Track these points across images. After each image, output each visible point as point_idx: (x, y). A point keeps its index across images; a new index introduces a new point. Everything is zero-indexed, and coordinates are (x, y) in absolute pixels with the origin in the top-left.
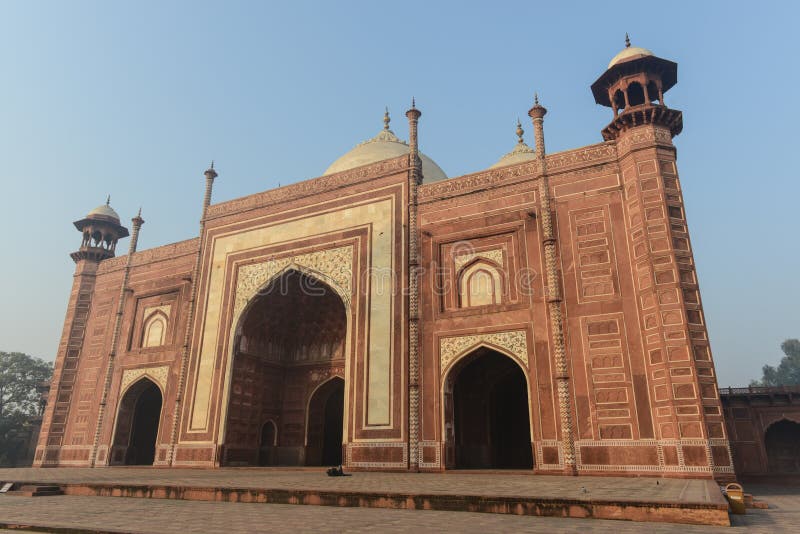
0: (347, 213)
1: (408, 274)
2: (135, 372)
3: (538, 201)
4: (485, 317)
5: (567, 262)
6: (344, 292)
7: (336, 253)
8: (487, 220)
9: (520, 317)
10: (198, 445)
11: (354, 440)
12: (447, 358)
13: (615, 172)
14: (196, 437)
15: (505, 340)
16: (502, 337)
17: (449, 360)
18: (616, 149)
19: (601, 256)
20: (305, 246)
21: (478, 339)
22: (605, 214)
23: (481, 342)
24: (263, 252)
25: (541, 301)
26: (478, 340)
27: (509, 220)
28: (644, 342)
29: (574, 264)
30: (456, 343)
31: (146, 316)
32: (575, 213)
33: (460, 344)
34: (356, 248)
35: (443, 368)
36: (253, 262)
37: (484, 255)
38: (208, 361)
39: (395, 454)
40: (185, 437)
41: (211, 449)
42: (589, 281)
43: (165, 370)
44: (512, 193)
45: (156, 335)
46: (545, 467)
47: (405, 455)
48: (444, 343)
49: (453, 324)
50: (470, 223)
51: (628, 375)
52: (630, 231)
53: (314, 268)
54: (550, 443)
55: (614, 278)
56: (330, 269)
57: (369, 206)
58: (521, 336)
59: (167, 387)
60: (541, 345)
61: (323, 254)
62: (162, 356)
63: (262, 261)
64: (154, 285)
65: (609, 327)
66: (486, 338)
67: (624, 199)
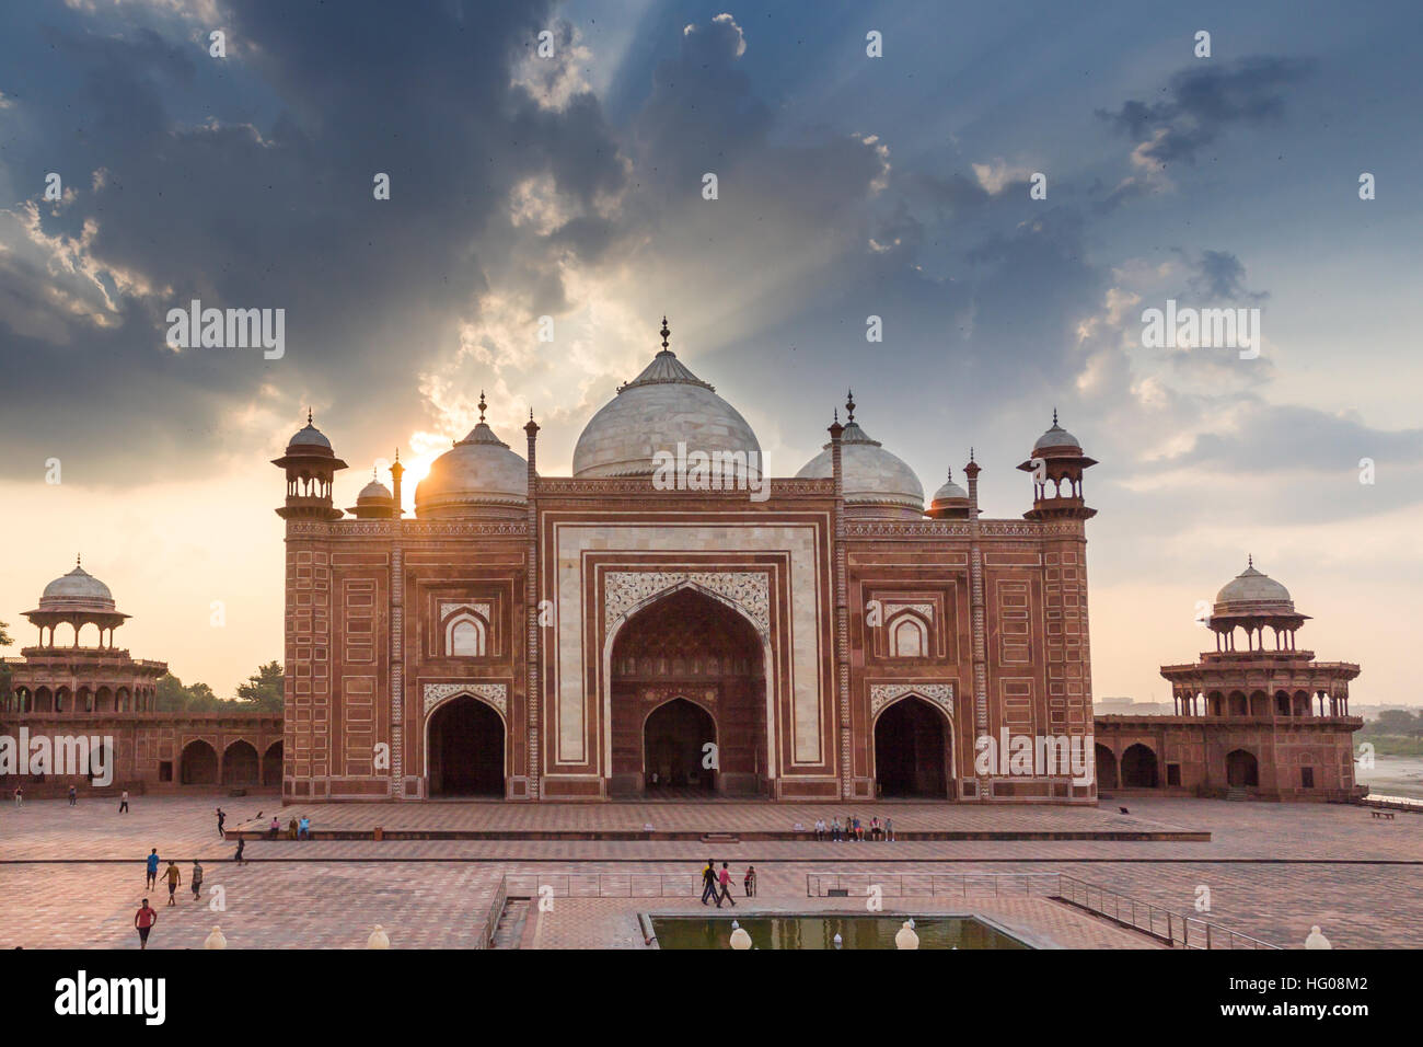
0: (757, 532)
1: (836, 615)
2: (446, 687)
3: (970, 566)
4: (915, 669)
5: (992, 628)
6: (761, 624)
7: (746, 578)
8: (920, 573)
9: (948, 673)
10: (575, 778)
11: (782, 776)
12: (878, 703)
13: (1039, 551)
14: (571, 769)
15: (933, 691)
16: (931, 689)
17: (879, 706)
18: (1042, 530)
19: (1021, 628)
20: (705, 562)
21: (908, 688)
22: (1027, 589)
23: (912, 691)
24: (642, 559)
25: (967, 660)
26: (908, 690)
27: (942, 578)
28: (1048, 703)
29: (997, 630)
30: (887, 690)
31: (444, 614)
32: (1002, 583)
33: (890, 691)
34: (772, 576)
35: (874, 712)
36: (626, 569)
37: (915, 607)
38: (571, 683)
39: (828, 789)
40: (553, 769)
41: (598, 784)
42: (1008, 647)
43: (502, 688)
44: (946, 551)
45: (466, 639)
46: (963, 798)
47: (839, 789)
48: (875, 690)
49: (884, 671)
50: (902, 573)
51: (1033, 728)
52: (1046, 609)
53: (719, 591)
54: (969, 780)
55: (1030, 649)
56: (740, 596)
57: (786, 530)
58: (948, 689)
59: (509, 709)
60: (966, 699)
61: (729, 576)
62: (491, 670)
63: (641, 570)
64: (456, 574)
65: (1022, 688)
66: (915, 687)
67: (1044, 578)
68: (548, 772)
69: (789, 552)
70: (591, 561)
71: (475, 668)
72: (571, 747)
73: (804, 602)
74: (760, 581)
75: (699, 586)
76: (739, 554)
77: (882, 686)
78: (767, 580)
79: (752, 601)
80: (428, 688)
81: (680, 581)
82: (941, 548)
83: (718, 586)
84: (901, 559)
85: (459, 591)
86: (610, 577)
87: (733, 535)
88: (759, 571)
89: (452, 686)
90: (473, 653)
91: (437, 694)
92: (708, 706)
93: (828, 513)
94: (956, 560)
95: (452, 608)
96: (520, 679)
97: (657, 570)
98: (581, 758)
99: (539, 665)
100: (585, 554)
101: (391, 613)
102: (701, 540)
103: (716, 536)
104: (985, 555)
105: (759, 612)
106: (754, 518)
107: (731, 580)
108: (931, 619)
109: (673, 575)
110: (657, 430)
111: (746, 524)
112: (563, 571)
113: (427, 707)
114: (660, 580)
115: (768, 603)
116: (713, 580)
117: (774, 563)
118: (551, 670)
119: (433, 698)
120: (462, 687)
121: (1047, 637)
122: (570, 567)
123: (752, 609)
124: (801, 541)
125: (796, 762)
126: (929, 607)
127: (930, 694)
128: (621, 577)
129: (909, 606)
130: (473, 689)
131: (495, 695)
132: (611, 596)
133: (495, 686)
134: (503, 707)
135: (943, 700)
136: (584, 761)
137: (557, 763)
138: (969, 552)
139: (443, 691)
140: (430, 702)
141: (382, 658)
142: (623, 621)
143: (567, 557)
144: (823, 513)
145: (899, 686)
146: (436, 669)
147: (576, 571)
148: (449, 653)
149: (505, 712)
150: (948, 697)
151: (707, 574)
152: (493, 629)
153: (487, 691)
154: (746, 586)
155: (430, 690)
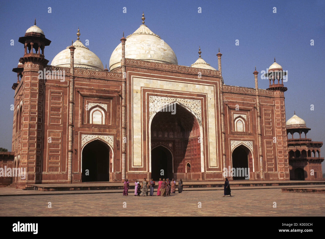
68: (129, 170)
69: (207, 94)
70: (145, 91)
71: (101, 129)
72: (137, 161)
73: (211, 112)
74: (198, 103)
75: (180, 103)
76: (192, 93)
77: (234, 141)
78: (200, 103)
79: (196, 110)
80: (83, 136)
81: (174, 101)
82: (249, 97)
83: (186, 104)
84: (238, 99)
85: (96, 98)
86: (151, 98)
87: (190, 86)
88: (198, 100)
89: (93, 136)
90: (100, 123)
91: (87, 139)
92: (169, 149)
93: (218, 82)
94: (253, 101)
95: (93, 105)
96: (118, 134)
97: (166, 96)
98: (141, 165)
99: (125, 128)
100: (142, 88)
101: (69, 105)
102: (180, 87)
103: (185, 86)
104: (260, 100)
105: (199, 114)
106: (196, 81)
107: (190, 102)
108: (246, 119)
109: (172, 98)
110: (152, 49)
111: (194, 83)
112: (135, 94)
113: (83, 144)
114: (167, 100)
115: (201, 111)
116: (184, 101)
117: (202, 97)
118: (130, 131)
119: (85, 140)
120: (97, 136)
121: (276, 127)
122: (137, 93)
123: (196, 113)
124: (210, 91)
125: (210, 167)
126: (245, 116)
127: (247, 144)
128: (154, 98)
129: (240, 115)
130: (101, 137)
131: (109, 140)
132: (151, 104)
133: (109, 136)
134: (112, 145)
135: (250, 146)
136: (142, 166)
137: (132, 167)
138: (256, 99)
139: (89, 137)
140: (84, 142)
141: (64, 123)
142: (155, 114)
143: (136, 89)
144: (217, 82)
145: (238, 141)
146: (87, 129)
147: (139, 94)
148: (91, 123)
149: (113, 147)
150: (252, 145)
151: (182, 99)
152: (108, 114)
153: (106, 138)
154: (194, 105)
155: (84, 137)
